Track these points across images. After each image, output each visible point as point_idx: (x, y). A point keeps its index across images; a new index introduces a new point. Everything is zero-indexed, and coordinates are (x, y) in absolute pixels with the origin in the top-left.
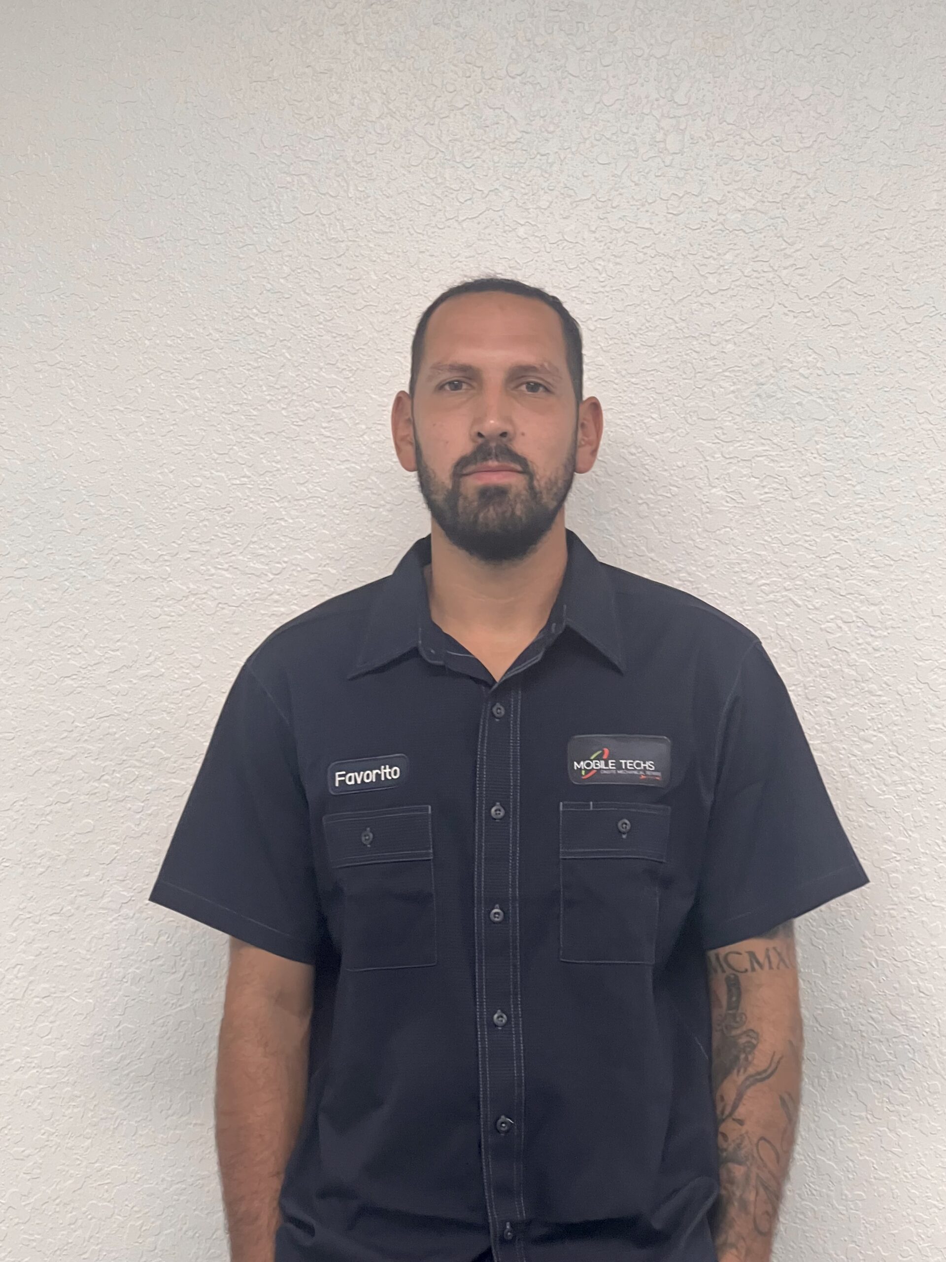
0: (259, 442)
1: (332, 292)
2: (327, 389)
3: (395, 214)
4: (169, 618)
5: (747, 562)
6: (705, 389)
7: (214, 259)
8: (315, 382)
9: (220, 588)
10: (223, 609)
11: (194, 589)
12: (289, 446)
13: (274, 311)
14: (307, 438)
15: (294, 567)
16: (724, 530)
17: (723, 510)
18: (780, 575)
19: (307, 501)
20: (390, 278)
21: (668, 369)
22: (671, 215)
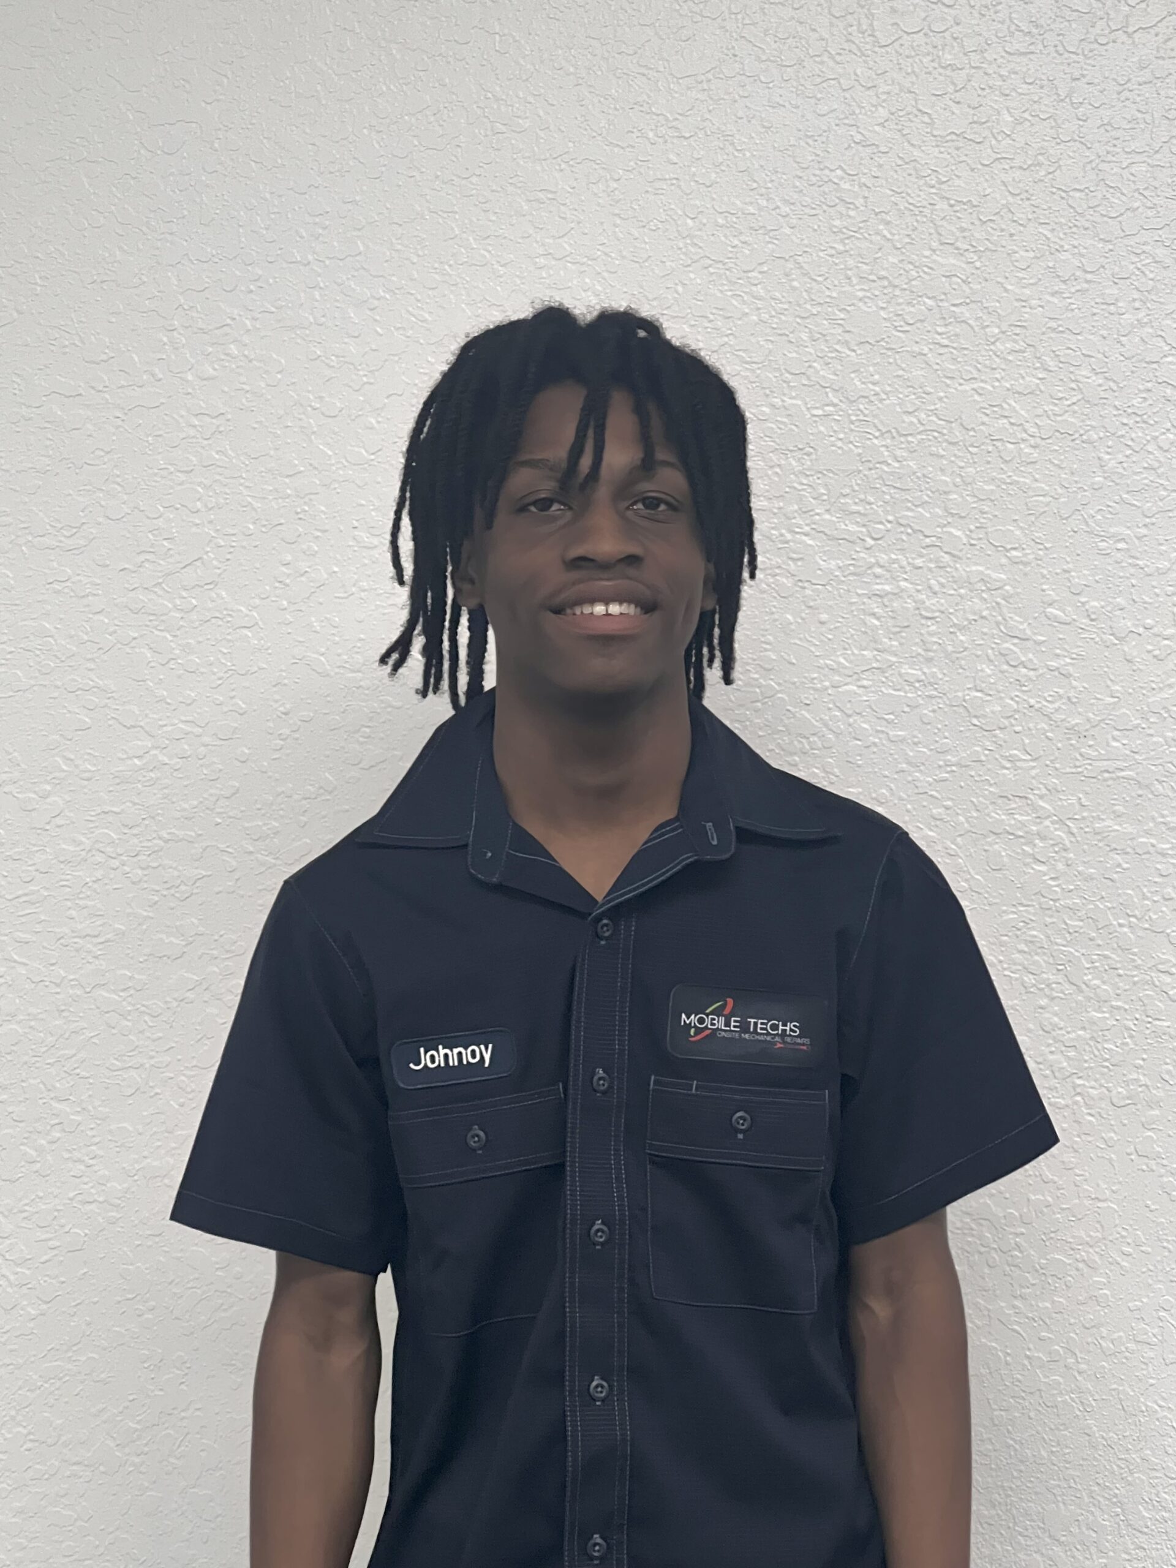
0: (848, 356)
1: (948, 142)
2: (944, 279)
3: (1037, 26)
7: (781, 102)
8: (926, 269)
9: (799, 559)
10: (804, 588)
12: (891, 360)
13: (866, 171)
14: (916, 349)
15: (902, 529)
19: (919, 437)
20: (1030, 118)
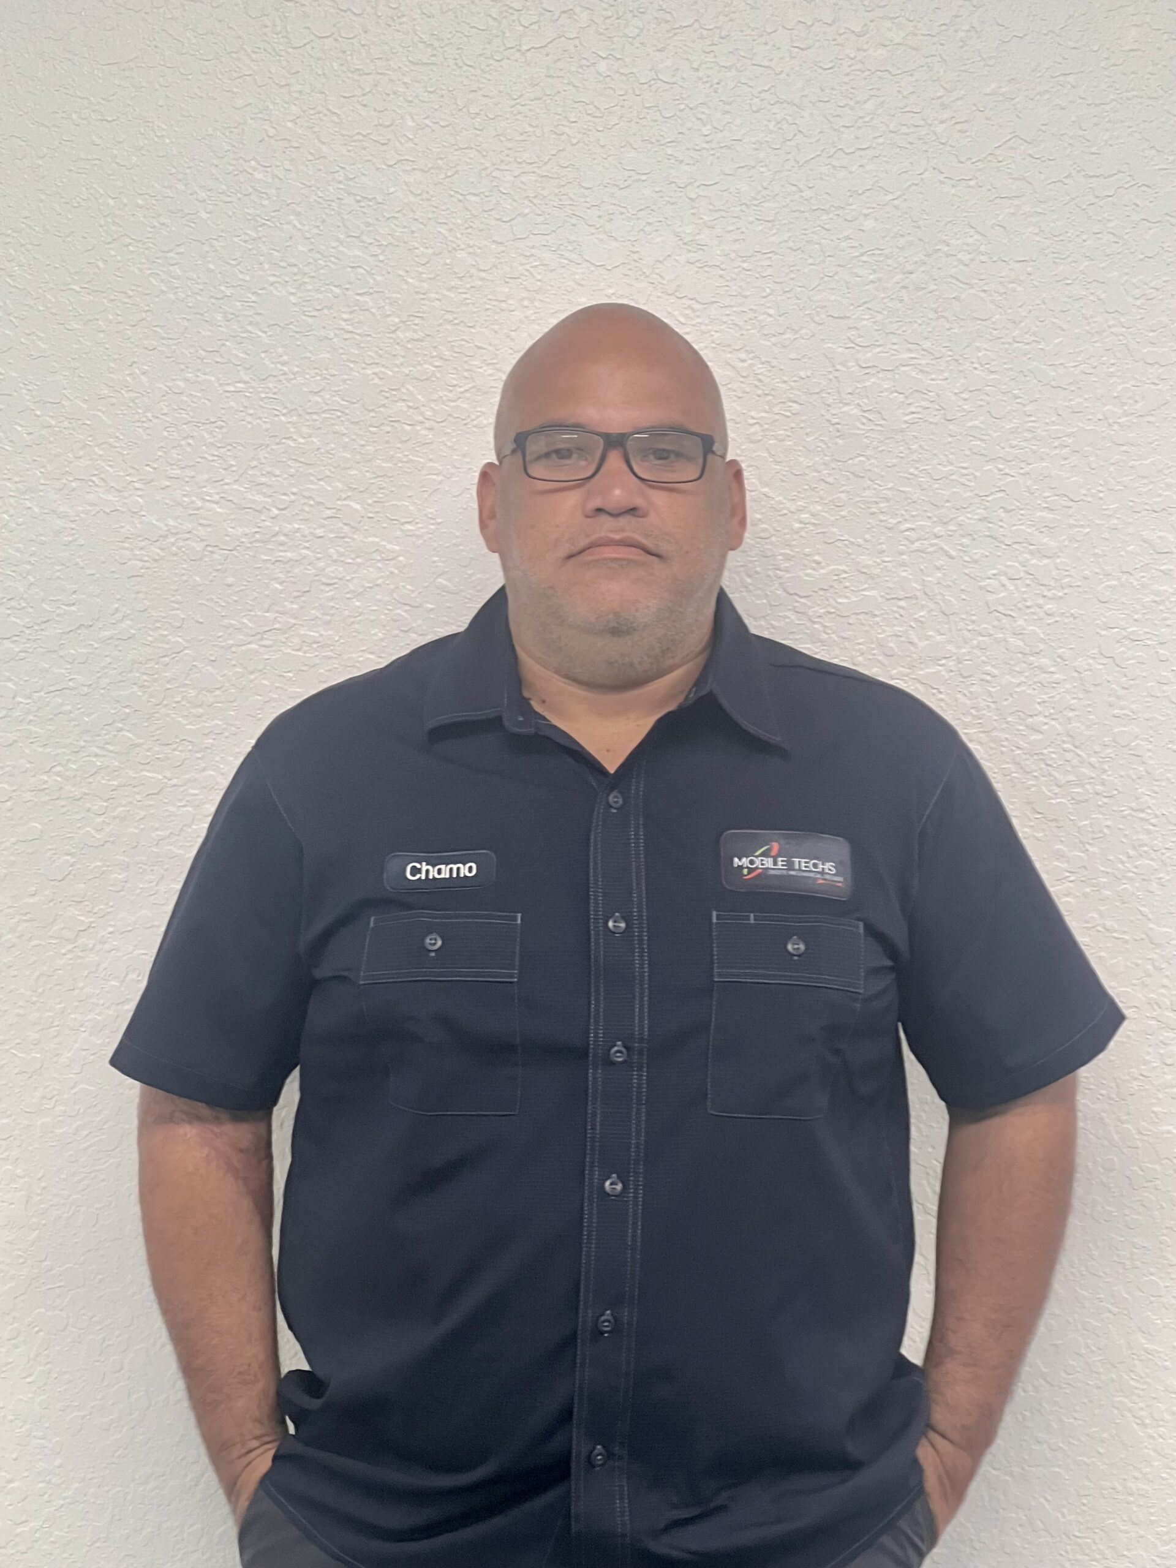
0: (260, 337)
1: (355, 141)
3: (438, 40)
4: (140, 564)
5: (887, 500)
6: (836, 277)
7: (199, 93)
8: (333, 259)
9: (209, 525)
10: (212, 552)
11: (174, 527)
13: (279, 164)
14: (323, 333)
15: (306, 501)
16: (858, 459)
17: (858, 435)
18: (929, 518)
19: (324, 415)
20: (431, 125)
21: (789, 251)
22: (796, 50)
